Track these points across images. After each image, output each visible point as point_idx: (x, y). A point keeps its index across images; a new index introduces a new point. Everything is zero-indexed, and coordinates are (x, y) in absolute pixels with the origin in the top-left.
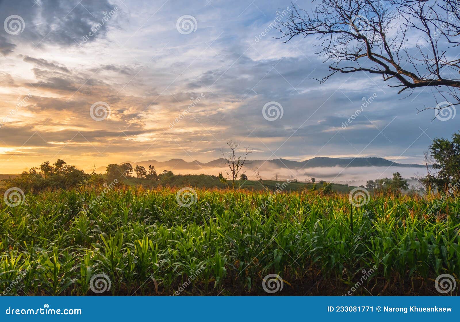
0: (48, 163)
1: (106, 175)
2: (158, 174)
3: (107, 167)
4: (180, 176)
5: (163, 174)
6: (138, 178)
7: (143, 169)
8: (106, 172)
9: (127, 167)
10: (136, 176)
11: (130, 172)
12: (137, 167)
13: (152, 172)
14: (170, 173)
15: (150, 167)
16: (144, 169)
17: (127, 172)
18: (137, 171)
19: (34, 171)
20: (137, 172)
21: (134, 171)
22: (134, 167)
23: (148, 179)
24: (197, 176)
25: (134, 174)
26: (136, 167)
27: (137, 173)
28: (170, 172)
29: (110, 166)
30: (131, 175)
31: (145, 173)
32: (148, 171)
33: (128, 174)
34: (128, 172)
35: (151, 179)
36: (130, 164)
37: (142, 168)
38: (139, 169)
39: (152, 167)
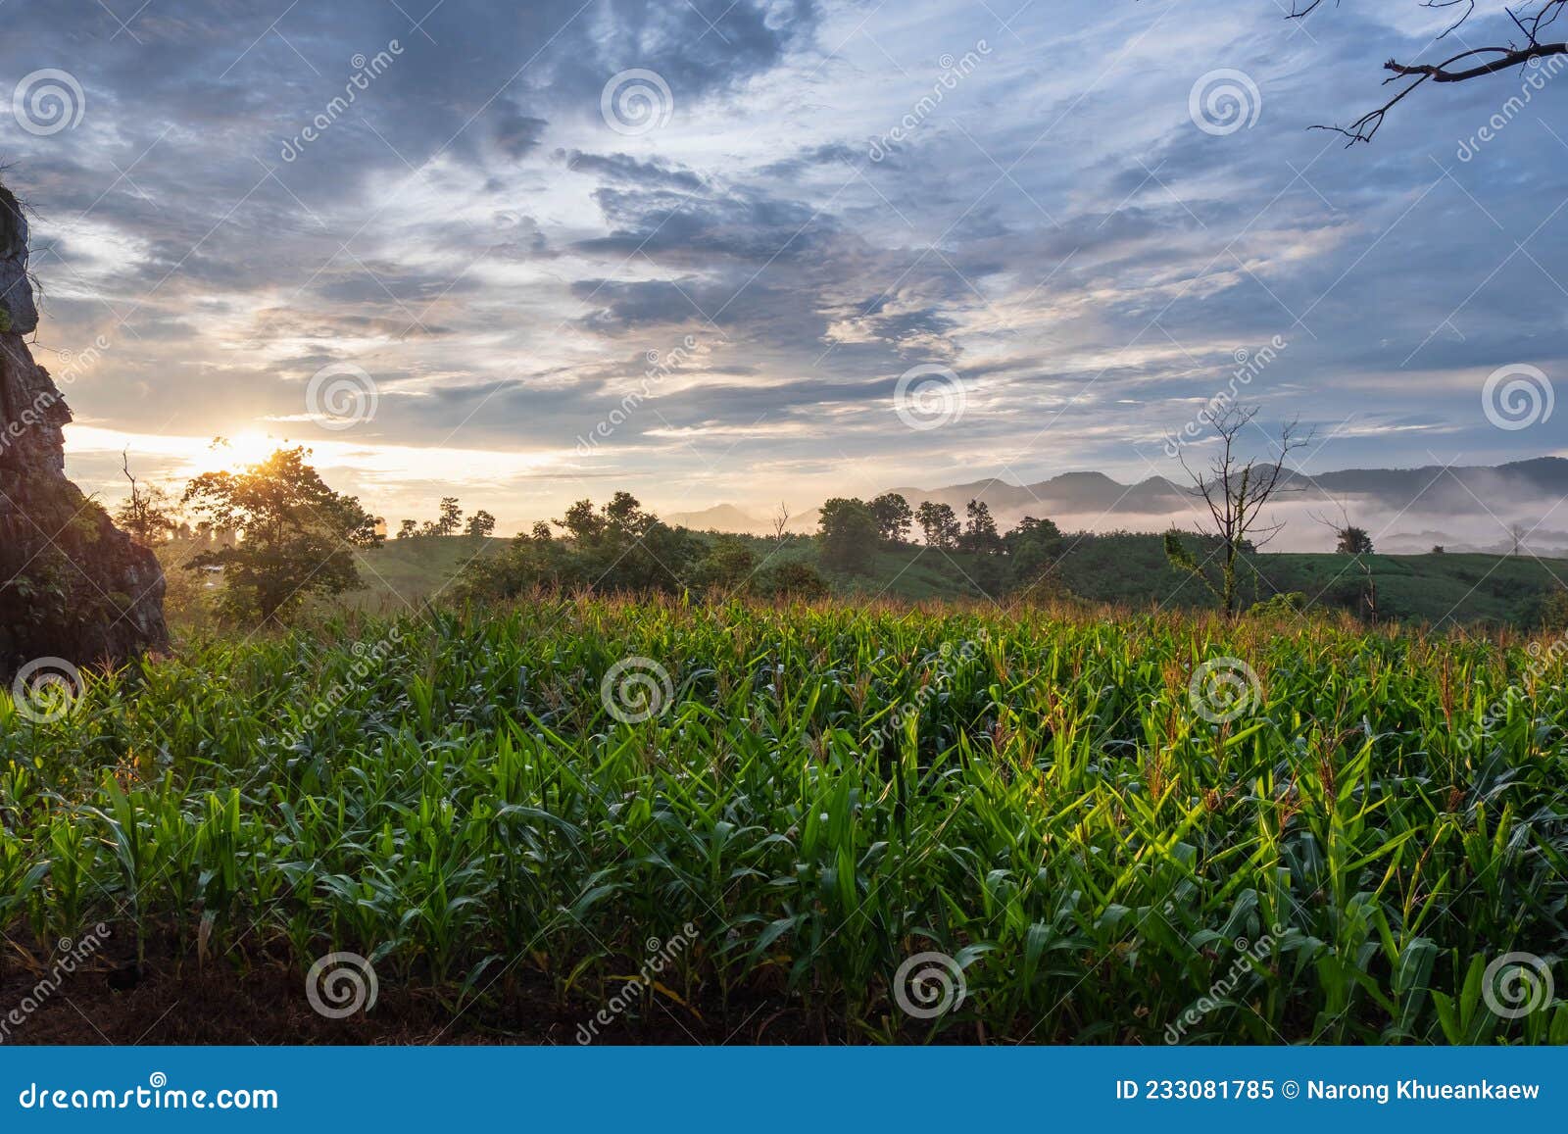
0: (585, 507)
1: (821, 537)
2: (1001, 533)
3: (822, 511)
4: (1085, 541)
5: (1020, 532)
6: (931, 550)
7: (947, 516)
8: (821, 527)
9: (889, 508)
10: (923, 542)
11: (901, 527)
12: (926, 506)
13: (978, 524)
14: (1047, 527)
15: (972, 506)
16: (952, 515)
17: (890, 526)
18: (926, 522)
19: (546, 531)
20: (927, 526)
21: (914, 521)
22: (915, 507)
23: (967, 552)
24: (1153, 537)
25: (916, 533)
26: (922, 508)
27: (927, 531)
28: (1046, 523)
29: (832, 505)
30: (907, 535)
31: (954, 530)
32: (964, 521)
33: (895, 532)
34: (895, 527)
35: (974, 552)
36: (899, 499)
37: (943, 511)
38: (935, 515)
39: (977, 506)
